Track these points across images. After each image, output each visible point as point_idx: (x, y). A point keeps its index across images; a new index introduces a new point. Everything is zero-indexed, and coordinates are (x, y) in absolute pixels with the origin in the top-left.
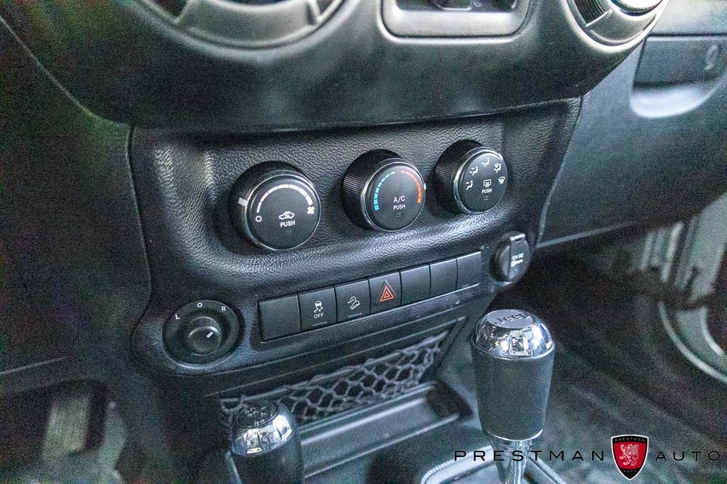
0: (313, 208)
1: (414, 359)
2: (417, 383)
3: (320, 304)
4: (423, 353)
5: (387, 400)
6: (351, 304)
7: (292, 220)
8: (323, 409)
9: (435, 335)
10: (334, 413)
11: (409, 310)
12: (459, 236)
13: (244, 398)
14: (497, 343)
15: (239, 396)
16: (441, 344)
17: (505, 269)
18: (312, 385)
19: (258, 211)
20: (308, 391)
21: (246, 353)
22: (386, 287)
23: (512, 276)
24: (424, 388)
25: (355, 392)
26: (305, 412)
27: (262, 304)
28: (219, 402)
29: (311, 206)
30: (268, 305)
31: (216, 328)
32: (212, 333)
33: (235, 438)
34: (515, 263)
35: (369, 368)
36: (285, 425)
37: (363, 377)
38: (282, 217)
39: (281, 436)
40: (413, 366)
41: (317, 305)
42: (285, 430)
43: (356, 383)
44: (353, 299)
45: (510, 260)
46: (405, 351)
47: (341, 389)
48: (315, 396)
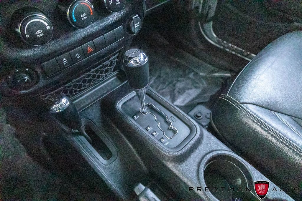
0: (49, 26)
1: (109, 65)
2: (112, 72)
3: (65, 59)
4: (111, 62)
5: (102, 80)
6: (77, 56)
7: (42, 33)
8: (80, 89)
9: (115, 55)
10: (85, 89)
11: (100, 53)
12: (112, 21)
13: (49, 94)
14: (130, 62)
15: (46, 93)
16: (117, 57)
17: (133, 30)
18: (73, 83)
19: (26, 33)
20: (72, 85)
21: (43, 82)
22: (89, 47)
23: (136, 32)
24: (115, 73)
25: (90, 81)
26: (73, 92)
27: (42, 64)
28: (40, 97)
29: (48, 26)
30: (44, 64)
31: (27, 77)
32: (26, 80)
33: (50, 109)
34: (136, 27)
35: (93, 72)
36: (66, 101)
37: (91, 76)
38: (37, 33)
39: (66, 105)
40: (109, 68)
41: (64, 60)
42: (67, 102)
43: (89, 78)
44: (77, 54)
45: (134, 26)
46: (104, 64)
47: (84, 81)
48: (75, 86)
